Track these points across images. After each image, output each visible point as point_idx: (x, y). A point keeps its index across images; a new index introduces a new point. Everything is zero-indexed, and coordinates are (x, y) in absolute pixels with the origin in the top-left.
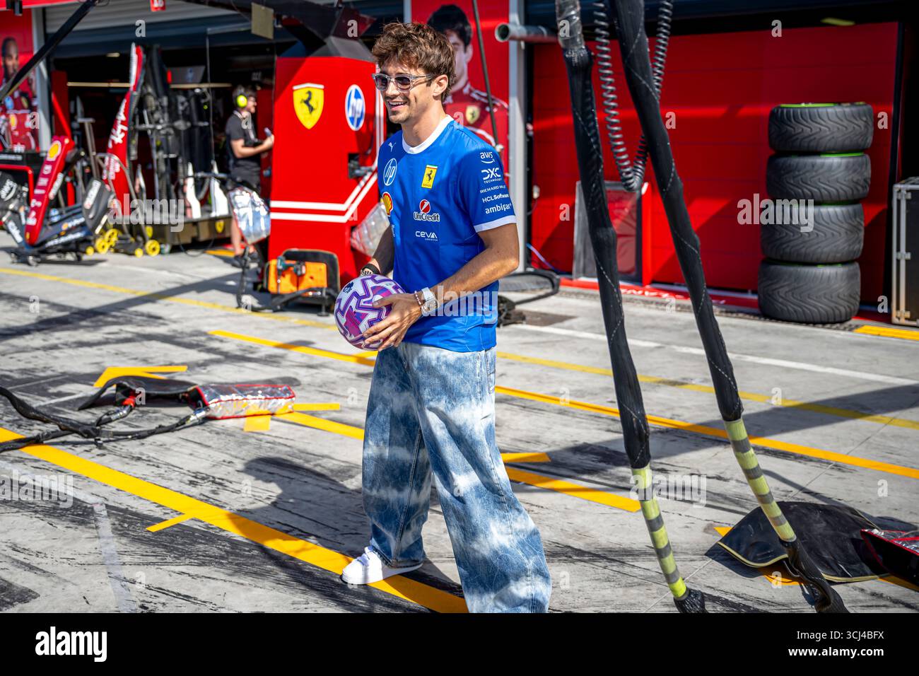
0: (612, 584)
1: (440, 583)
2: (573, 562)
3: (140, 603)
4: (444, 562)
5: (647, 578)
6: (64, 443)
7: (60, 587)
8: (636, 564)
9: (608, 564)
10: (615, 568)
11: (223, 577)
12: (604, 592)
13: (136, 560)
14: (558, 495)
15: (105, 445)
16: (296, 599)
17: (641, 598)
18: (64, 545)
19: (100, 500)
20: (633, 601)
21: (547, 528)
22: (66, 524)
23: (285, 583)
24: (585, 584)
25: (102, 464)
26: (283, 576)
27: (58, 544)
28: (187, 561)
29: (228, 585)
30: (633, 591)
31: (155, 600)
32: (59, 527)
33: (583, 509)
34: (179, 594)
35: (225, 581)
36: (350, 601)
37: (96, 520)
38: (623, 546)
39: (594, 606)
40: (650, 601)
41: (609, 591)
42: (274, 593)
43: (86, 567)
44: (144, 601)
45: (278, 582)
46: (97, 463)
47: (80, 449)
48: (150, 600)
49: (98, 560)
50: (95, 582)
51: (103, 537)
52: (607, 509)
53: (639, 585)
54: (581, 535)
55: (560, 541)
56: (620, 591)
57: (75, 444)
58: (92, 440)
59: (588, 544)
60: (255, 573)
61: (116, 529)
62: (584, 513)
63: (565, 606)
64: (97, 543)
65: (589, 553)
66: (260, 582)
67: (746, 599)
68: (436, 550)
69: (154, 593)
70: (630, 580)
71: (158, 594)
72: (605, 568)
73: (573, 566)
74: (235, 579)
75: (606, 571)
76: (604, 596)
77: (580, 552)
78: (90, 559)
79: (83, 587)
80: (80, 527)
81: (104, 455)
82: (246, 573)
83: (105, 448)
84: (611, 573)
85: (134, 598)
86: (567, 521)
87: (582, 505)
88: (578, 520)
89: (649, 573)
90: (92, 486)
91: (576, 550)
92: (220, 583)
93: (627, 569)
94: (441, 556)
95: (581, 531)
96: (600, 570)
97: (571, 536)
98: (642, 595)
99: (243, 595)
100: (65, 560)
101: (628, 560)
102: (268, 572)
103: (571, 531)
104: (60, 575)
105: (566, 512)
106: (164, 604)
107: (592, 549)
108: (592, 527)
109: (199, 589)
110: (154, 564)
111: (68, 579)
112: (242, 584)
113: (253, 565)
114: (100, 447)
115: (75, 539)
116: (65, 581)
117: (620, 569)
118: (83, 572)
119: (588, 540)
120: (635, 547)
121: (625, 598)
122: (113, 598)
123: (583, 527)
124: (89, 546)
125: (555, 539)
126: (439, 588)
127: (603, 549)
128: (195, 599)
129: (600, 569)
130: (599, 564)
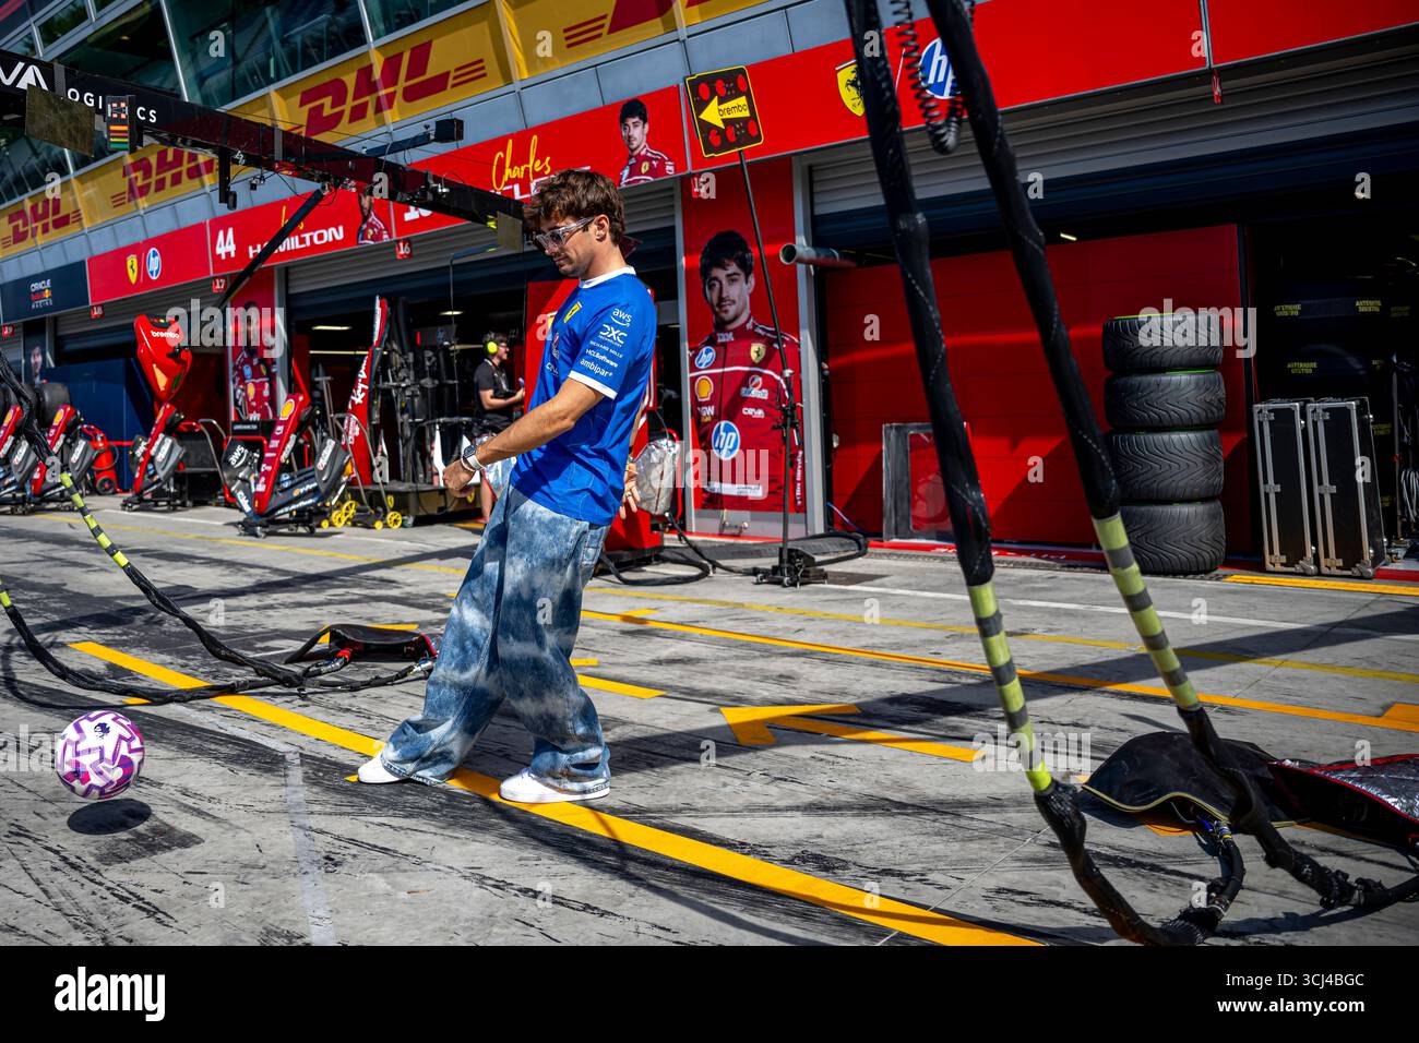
0: (945, 838)
1: (715, 839)
2: (893, 815)
3: (324, 854)
4: (722, 816)
5: (991, 831)
6: (262, 694)
7: (231, 834)
8: (975, 816)
9: (939, 817)
10: (947, 821)
11: (433, 830)
12: (933, 847)
13: (328, 810)
14: (871, 747)
15: (309, 696)
16: (525, 855)
17: (984, 854)
18: (244, 791)
19: (294, 749)
20: (974, 857)
21: (858, 780)
22: (250, 771)
23: (511, 838)
24: (907, 838)
25: (304, 715)
26: (510, 830)
27: (236, 790)
28: (391, 812)
29: (438, 839)
30: (974, 846)
31: (343, 852)
32: (241, 774)
33: (903, 760)
34: (376, 847)
35: (435, 834)
36: (596, 858)
37: (286, 768)
38: (958, 797)
39: (922, 863)
40: (996, 855)
41: (941, 846)
42: (499, 848)
43: (265, 814)
44: (330, 852)
45: (504, 836)
46: (298, 713)
47: (278, 700)
48: (338, 851)
49: (281, 808)
50: (274, 830)
51: (291, 785)
52: (935, 759)
53: (981, 838)
54: (900, 786)
55: (874, 793)
56: (956, 846)
57: (275, 695)
58: (295, 690)
59: (912, 797)
60: (476, 827)
61: (308, 778)
62: (904, 764)
63: (882, 863)
64: (284, 790)
65: (913, 806)
66: (480, 836)
67: (1124, 852)
68: (712, 804)
69: (343, 844)
70: (968, 834)
71: (348, 845)
72: (934, 821)
73: (891, 820)
74: (447, 832)
75: (937, 824)
76: (934, 852)
77: (901, 805)
78: (272, 807)
79: (257, 835)
80: (265, 775)
81: (307, 706)
82: (463, 827)
83: (310, 700)
84: (943, 827)
85: (318, 849)
86: (882, 772)
87: (900, 757)
88: (897, 772)
89: (992, 826)
90: (287, 736)
91: (896, 802)
92: (428, 836)
93: (963, 822)
94: (719, 811)
95: (902, 782)
96: (928, 824)
97: (888, 788)
98: (985, 849)
99: (456, 850)
100: (241, 807)
101: (967, 812)
102: (492, 826)
103: (888, 783)
104: (232, 822)
105: (882, 763)
106: (355, 856)
107: (916, 801)
108: (916, 778)
109: (401, 842)
110: (349, 814)
111: (241, 826)
112: (457, 838)
113: (473, 818)
114: (304, 697)
115: (257, 786)
116: (238, 827)
117: (956, 822)
118: (262, 819)
119: (912, 792)
120: (973, 798)
121: (963, 853)
122: (292, 847)
123: (905, 779)
124: (274, 794)
125: (868, 791)
126: (715, 845)
127: (930, 801)
128: (395, 852)
129: (928, 822)
130: (927, 817)
